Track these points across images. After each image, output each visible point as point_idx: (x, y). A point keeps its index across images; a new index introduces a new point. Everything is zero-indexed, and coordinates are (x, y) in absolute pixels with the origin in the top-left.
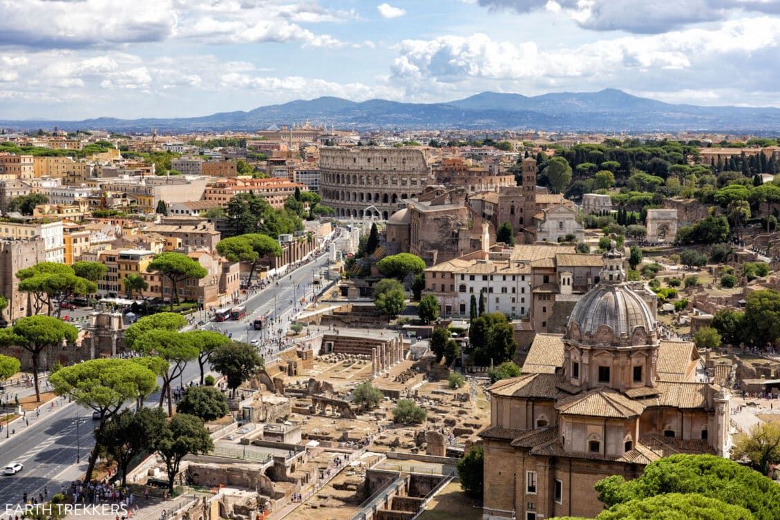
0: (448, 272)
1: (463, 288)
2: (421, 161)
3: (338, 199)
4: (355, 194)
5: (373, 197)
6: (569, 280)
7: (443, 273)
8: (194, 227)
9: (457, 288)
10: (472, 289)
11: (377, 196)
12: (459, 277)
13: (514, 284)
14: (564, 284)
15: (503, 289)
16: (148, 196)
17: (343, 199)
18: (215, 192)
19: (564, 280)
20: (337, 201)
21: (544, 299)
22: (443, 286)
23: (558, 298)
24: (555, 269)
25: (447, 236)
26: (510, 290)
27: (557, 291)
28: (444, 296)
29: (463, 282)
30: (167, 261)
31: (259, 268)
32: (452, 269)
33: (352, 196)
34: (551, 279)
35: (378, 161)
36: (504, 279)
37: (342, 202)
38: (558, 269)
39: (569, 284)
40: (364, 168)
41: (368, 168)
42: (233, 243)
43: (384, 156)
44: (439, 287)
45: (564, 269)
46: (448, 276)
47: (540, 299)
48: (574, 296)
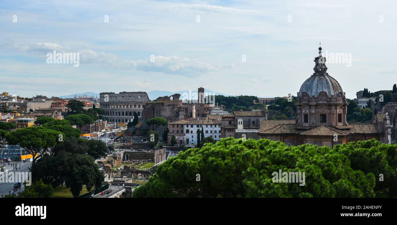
0: (180, 124)
1: (188, 131)
2: (147, 97)
3: (108, 115)
4: (116, 112)
5: (125, 113)
6: (241, 122)
7: (178, 125)
8: (51, 113)
9: (185, 131)
10: (192, 132)
11: (127, 113)
12: (186, 126)
13: (211, 129)
14: (239, 124)
15: (206, 131)
16: (25, 107)
17: (111, 115)
18: (56, 106)
19: (239, 122)
20: (108, 116)
21: (230, 131)
22: (178, 131)
23: (237, 131)
24: (234, 118)
25: (174, 113)
26: (209, 132)
27: (236, 128)
28: (178, 135)
29: (188, 128)
30: (45, 119)
31: (83, 132)
32: (182, 123)
33: (115, 114)
34: (232, 123)
35: (127, 98)
36: (207, 127)
37: (111, 116)
38: (236, 118)
39: (241, 124)
40: (121, 101)
41: (122, 101)
42: (73, 117)
43: (130, 95)
44: (176, 132)
45: (239, 117)
46: (180, 126)
47: (228, 131)
48: (244, 129)
